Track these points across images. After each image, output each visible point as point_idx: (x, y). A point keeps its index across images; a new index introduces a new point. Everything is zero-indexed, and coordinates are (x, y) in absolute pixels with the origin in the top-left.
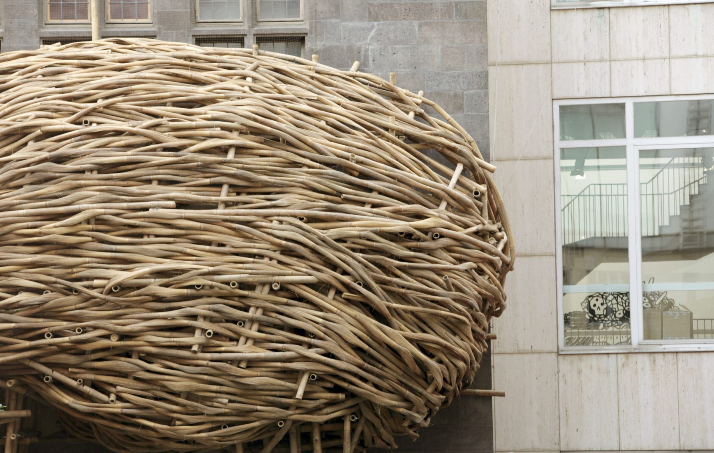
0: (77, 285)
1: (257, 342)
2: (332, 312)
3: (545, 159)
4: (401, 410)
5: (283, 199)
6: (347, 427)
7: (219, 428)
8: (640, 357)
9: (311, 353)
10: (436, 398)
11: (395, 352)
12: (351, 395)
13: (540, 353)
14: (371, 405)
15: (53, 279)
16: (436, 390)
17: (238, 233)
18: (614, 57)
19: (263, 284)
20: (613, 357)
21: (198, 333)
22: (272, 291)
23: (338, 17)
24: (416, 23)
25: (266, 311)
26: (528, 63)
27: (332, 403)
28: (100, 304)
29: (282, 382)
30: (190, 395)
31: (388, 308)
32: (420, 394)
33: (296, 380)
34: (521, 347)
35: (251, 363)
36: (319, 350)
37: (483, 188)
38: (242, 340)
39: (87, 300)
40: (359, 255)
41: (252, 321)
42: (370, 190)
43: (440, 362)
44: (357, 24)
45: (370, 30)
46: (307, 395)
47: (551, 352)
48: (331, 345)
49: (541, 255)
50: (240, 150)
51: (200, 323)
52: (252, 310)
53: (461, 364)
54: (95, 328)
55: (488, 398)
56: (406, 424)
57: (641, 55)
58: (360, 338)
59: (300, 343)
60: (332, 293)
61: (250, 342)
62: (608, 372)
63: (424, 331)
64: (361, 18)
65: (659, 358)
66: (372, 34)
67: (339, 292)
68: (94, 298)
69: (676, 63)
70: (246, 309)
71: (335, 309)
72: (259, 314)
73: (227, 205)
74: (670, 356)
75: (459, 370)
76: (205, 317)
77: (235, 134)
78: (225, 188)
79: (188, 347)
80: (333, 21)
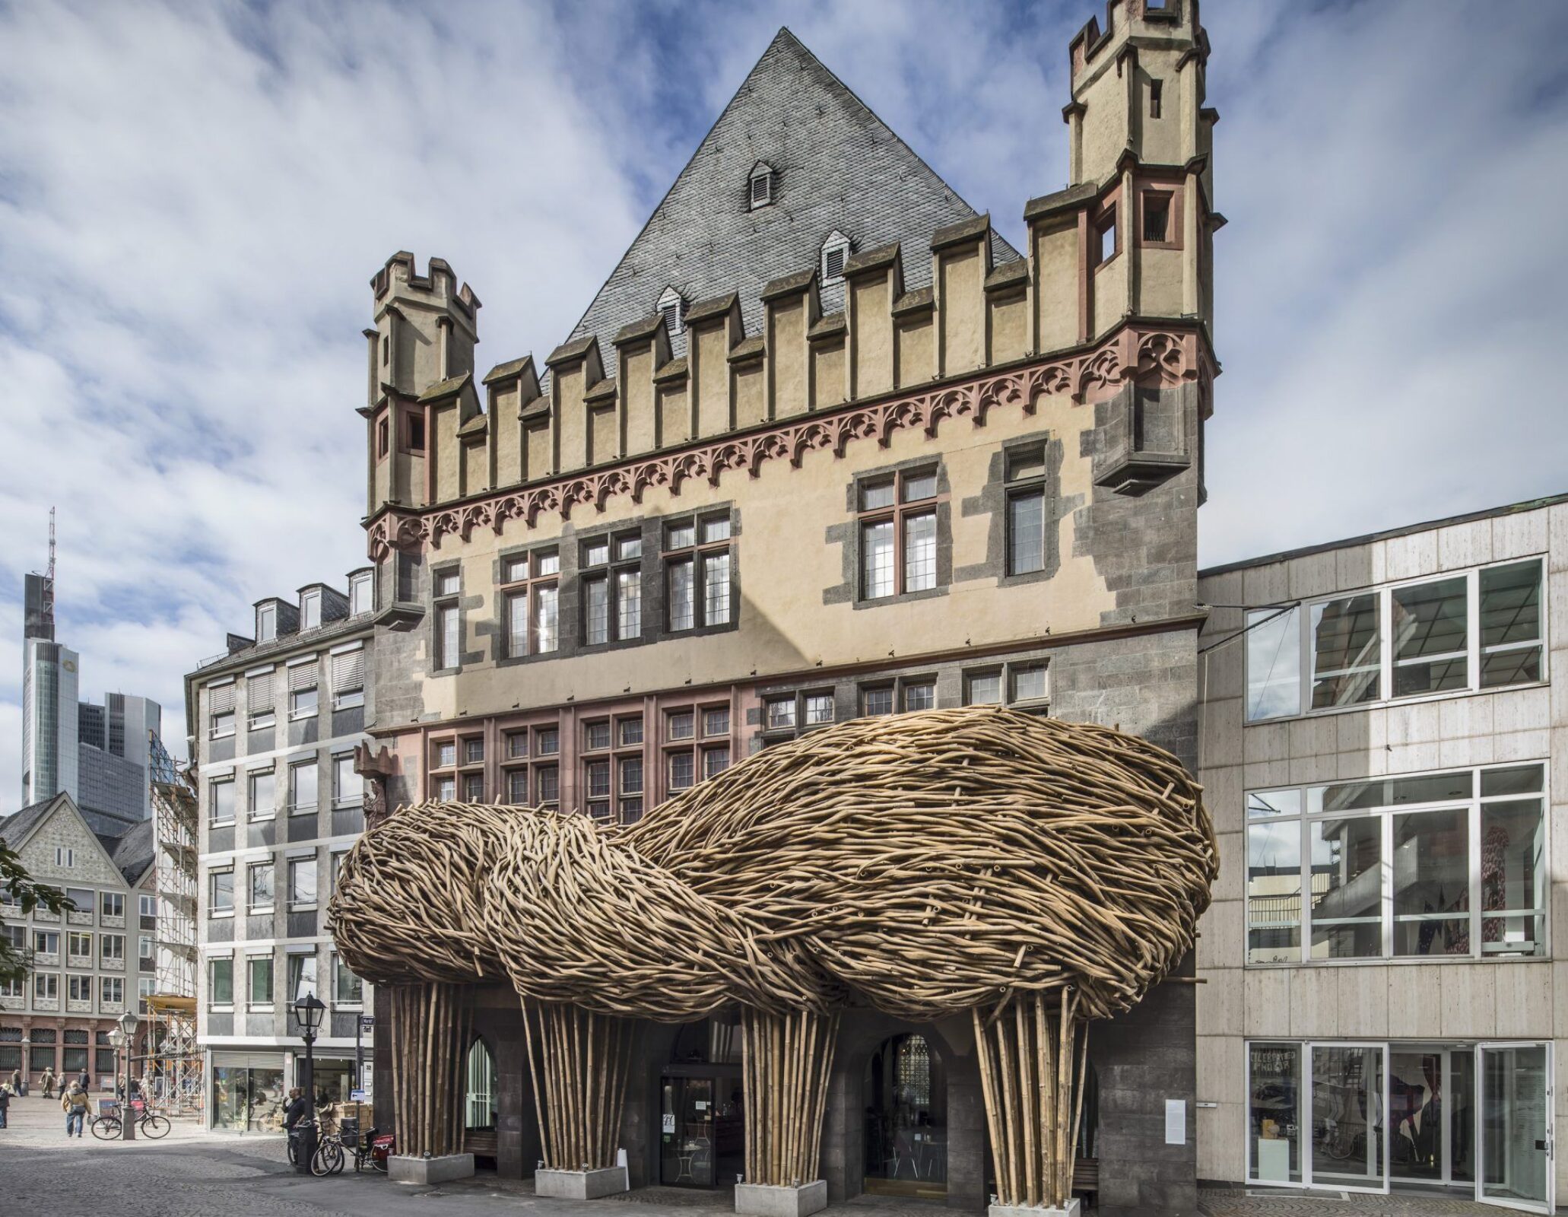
0: (836, 874)
1: (980, 917)
2: (1047, 892)
3: (1237, 832)
4: (1113, 982)
5: (1009, 798)
6: (1065, 995)
7: (950, 992)
8: (1308, 971)
9: (1028, 927)
10: (1144, 973)
11: (1107, 929)
12: (1067, 967)
13: (1230, 968)
14: (1085, 976)
15: (817, 869)
16: (1145, 967)
17: (967, 825)
18: (1293, 754)
19: (987, 867)
20: (1286, 972)
21: (929, 909)
22: (994, 874)
23: (1073, 689)
24: (1137, 688)
25: (988, 890)
26: (1226, 766)
27: (1049, 974)
28: (854, 888)
29: (1002, 953)
30: (923, 963)
31: (1102, 890)
32: (1131, 970)
33: (1016, 952)
34: (1216, 964)
35: (976, 936)
36: (1036, 925)
37: (1192, 802)
38: (967, 915)
39: (841, 885)
40: (1075, 845)
41: (976, 899)
42: (1091, 794)
43: (1150, 941)
44: (1089, 693)
45: (1099, 697)
46: (1024, 965)
47: (1238, 968)
48: (1047, 921)
49: (1232, 900)
50: (974, 761)
51: (931, 901)
52: (976, 889)
53: (1169, 945)
54: (848, 906)
55: (1192, 985)
56: (1117, 995)
57: (1314, 753)
58: (1074, 915)
59: (1020, 919)
60: (1049, 877)
61: (974, 917)
62: (1282, 982)
63: (1132, 912)
64: (1092, 688)
65: (1323, 972)
66: (1101, 699)
67: (1055, 877)
68: (848, 883)
69: (1342, 756)
70: (972, 888)
71: (1051, 890)
72: (982, 893)
73: (958, 802)
74: (1332, 970)
75: (1166, 949)
76: (936, 896)
77: (971, 749)
78: (958, 790)
79: (919, 922)
80: (1070, 692)
